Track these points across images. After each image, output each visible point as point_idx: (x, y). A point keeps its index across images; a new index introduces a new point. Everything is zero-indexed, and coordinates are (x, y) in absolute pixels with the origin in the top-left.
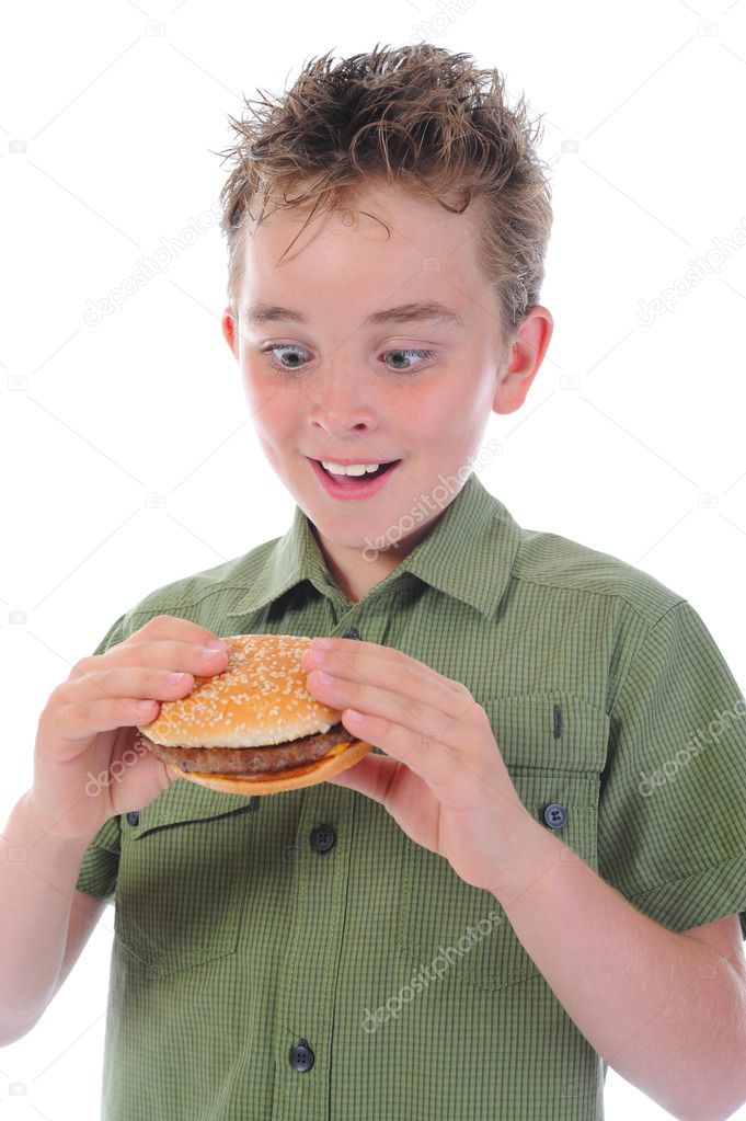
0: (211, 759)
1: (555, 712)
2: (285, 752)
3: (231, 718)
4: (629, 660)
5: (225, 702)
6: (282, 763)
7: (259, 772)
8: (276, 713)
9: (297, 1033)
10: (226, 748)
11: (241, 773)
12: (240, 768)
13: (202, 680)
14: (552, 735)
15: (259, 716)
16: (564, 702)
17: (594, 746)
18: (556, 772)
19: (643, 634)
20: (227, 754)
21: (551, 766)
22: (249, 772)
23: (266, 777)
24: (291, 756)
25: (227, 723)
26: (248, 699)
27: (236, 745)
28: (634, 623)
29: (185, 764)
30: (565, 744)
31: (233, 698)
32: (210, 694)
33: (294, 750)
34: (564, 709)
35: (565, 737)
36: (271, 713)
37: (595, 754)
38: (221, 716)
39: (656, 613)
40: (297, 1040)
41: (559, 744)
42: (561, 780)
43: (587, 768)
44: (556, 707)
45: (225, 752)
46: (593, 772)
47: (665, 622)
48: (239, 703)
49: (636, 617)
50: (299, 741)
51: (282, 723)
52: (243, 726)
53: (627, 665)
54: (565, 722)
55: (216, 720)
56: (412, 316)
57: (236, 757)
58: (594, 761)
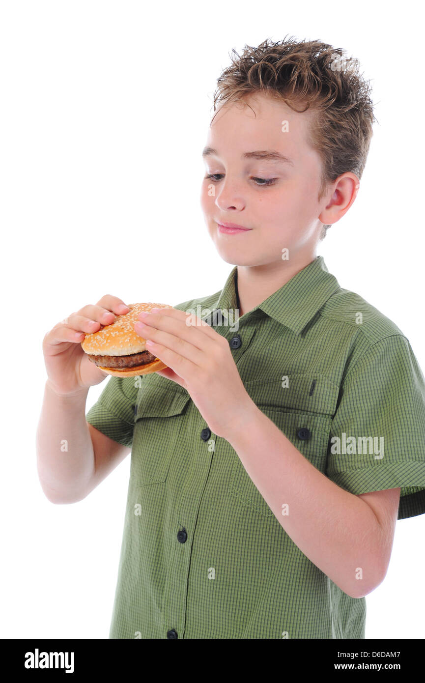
0: (104, 360)
1: (313, 383)
2: (134, 358)
3: (109, 342)
4: (356, 360)
5: (108, 335)
6: (132, 363)
7: (123, 367)
8: (128, 341)
9: (182, 525)
10: (109, 356)
11: (115, 367)
12: (115, 365)
13: (102, 327)
14: (308, 395)
15: (120, 342)
16: (318, 378)
17: (330, 402)
18: (308, 413)
19: (366, 348)
20: (109, 359)
21: (306, 409)
22: (119, 367)
23: (127, 369)
24: (136, 359)
25: (108, 344)
26: (118, 334)
27: (113, 355)
28: (363, 342)
29: (96, 363)
30: (314, 399)
31: (112, 333)
32: (104, 331)
33: (138, 357)
34: (318, 382)
35: (314, 395)
36: (126, 341)
37: (329, 406)
38: (105, 342)
39: (377, 339)
40: (182, 528)
41: (311, 398)
42: (310, 417)
43: (325, 412)
44: (314, 380)
45: (109, 358)
46: (329, 415)
47: (380, 344)
48: (114, 336)
49: (365, 339)
50: (139, 354)
51: (131, 346)
52: (113, 347)
53: (354, 363)
54: (316, 388)
55: (103, 343)
56: (263, 157)
57: (113, 360)
58: (329, 409)
